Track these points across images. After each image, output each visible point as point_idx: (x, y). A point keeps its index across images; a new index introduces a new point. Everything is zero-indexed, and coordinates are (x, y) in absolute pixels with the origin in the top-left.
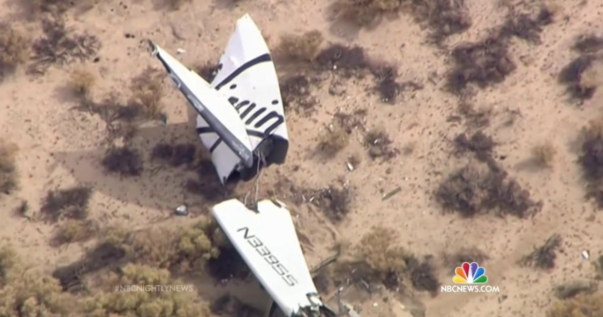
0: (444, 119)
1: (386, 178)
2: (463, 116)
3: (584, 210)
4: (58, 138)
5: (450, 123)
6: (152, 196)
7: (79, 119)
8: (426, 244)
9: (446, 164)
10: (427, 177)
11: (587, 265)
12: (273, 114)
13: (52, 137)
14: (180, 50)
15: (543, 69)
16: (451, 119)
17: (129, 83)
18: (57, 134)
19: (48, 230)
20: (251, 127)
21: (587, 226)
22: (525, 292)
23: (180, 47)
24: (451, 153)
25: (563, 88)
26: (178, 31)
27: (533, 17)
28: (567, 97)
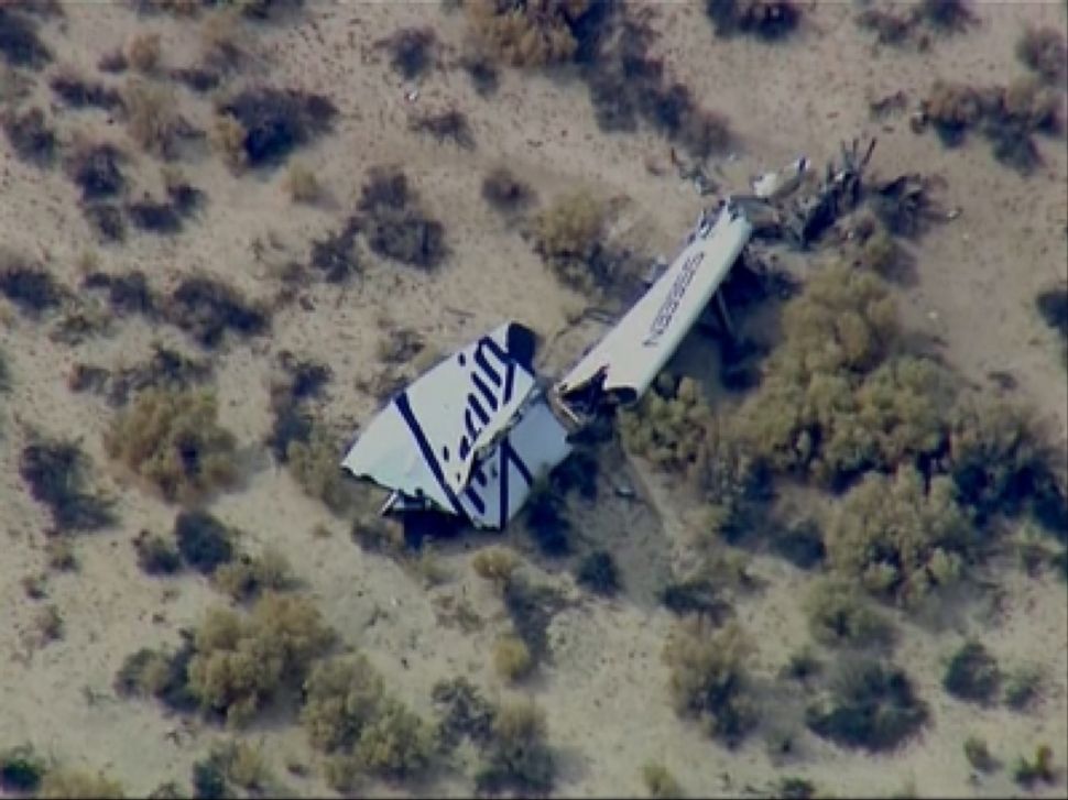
0: (312, 315)
1: (440, 326)
2: (298, 296)
3: (349, 129)
4: (603, 661)
5: (315, 305)
6: (625, 534)
7: (564, 648)
8: (507, 250)
9: (380, 276)
10: (409, 291)
11: (428, 87)
12: (479, 358)
13: (604, 669)
14: (394, 602)
15: (173, 255)
16: (308, 307)
17: (474, 635)
18: (599, 664)
19: (743, 609)
20: (499, 393)
21: (371, 116)
22: (509, 127)
23: (389, 604)
24: (362, 279)
25: (186, 223)
26: (367, 618)
27: (107, 292)
28: (199, 214)
